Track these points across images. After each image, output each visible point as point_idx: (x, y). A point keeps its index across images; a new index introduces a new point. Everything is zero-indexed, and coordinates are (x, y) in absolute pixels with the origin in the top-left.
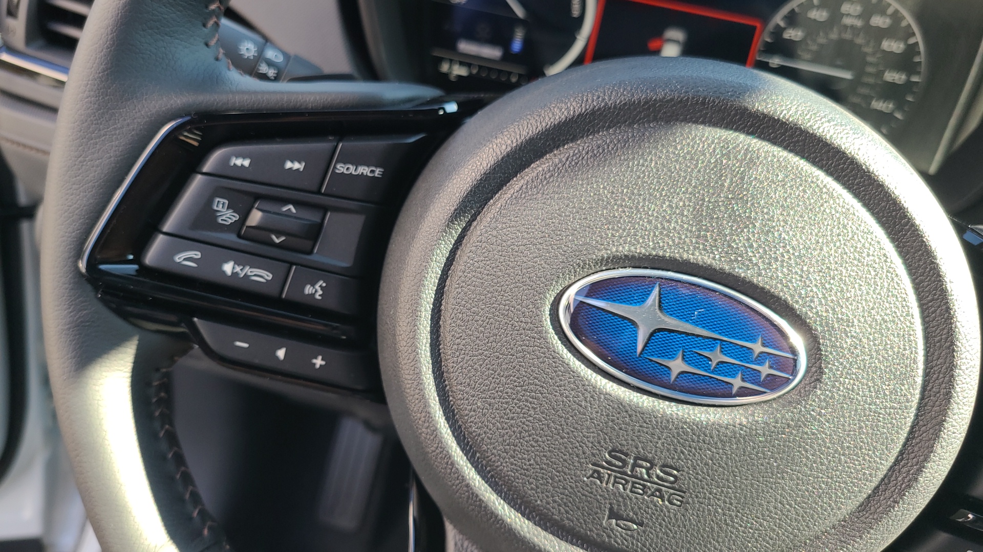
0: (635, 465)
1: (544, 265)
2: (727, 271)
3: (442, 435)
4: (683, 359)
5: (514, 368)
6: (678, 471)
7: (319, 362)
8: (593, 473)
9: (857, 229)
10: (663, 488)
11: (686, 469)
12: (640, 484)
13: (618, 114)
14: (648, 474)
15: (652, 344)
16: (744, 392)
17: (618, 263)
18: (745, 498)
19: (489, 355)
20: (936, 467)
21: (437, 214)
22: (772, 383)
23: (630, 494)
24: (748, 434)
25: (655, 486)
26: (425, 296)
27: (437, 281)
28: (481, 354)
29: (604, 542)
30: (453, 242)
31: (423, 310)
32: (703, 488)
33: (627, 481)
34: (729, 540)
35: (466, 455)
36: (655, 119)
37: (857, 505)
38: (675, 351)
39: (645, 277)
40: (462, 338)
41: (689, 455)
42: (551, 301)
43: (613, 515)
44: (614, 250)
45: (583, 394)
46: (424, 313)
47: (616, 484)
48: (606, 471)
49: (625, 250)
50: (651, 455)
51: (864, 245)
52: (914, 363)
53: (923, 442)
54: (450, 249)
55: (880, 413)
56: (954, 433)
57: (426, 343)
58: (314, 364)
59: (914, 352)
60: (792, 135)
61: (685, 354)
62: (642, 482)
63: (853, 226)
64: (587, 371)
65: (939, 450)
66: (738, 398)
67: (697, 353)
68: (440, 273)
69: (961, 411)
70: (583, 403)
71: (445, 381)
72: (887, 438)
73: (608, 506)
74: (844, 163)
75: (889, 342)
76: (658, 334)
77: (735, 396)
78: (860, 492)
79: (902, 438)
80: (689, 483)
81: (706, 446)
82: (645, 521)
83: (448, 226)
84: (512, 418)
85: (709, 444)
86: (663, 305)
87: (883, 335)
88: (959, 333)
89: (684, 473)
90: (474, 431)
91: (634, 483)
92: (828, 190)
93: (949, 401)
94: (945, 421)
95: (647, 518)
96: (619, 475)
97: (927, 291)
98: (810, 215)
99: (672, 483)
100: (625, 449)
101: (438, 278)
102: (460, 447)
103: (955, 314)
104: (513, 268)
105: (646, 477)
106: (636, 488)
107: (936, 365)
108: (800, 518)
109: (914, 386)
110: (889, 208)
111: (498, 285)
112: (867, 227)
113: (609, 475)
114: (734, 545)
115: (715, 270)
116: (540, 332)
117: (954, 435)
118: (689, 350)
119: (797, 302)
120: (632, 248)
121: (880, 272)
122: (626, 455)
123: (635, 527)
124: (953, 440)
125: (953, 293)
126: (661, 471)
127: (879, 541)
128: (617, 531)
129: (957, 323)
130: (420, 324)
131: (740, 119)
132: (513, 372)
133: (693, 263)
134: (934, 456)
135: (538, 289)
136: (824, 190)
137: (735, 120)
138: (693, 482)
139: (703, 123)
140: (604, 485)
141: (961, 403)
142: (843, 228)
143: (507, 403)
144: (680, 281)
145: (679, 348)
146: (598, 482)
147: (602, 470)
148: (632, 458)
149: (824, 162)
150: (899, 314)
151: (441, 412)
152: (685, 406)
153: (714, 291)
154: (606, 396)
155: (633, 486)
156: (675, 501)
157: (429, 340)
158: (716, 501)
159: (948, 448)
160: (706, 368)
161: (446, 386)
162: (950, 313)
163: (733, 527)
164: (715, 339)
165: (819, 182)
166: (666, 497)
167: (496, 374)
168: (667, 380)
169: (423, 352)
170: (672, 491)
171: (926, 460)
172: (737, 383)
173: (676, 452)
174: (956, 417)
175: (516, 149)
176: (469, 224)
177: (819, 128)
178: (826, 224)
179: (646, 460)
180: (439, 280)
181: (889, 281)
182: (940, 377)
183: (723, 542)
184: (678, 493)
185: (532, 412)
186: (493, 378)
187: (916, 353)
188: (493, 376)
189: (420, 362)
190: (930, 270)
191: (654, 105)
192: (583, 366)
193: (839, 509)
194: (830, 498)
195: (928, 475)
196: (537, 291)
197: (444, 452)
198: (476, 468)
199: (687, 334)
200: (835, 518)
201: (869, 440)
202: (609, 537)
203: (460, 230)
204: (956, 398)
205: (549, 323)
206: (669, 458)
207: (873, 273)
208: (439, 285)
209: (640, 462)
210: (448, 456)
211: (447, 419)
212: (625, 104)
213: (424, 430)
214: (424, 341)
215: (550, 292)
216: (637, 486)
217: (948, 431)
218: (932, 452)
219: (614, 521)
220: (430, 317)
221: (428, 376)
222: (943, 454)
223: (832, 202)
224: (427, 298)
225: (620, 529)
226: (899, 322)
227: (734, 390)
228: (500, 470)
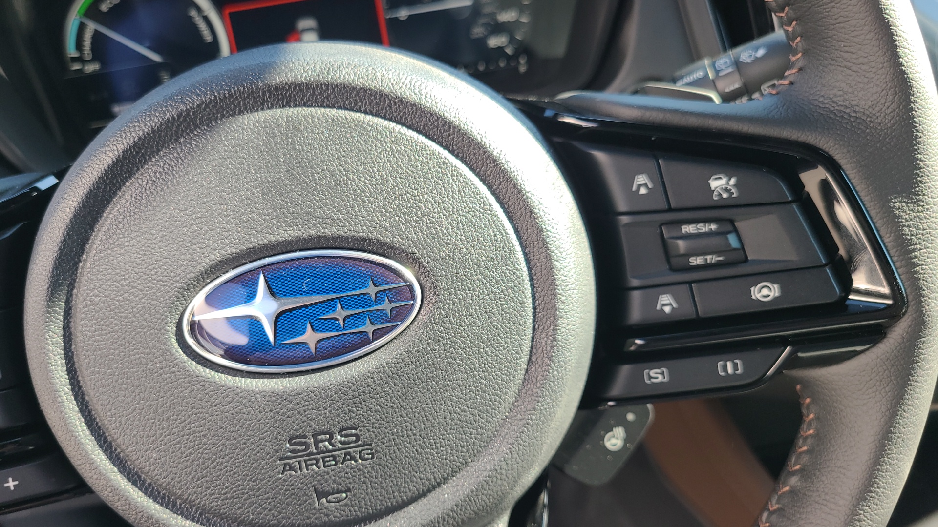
0: (316, 443)
1: (153, 303)
2: (315, 235)
3: (135, 501)
4: (313, 329)
5: (170, 407)
6: (356, 429)
7: (11, 484)
8: (285, 467)
9: (411, 150)
10: (351, 450)
11: (362, 424)
12: (329, 457)
13: (160, 136)
14: (331, 444)
15: (280, 329)
16: (378, 334)
17: (219, 270)
18: (424, 424)
19: (141, 408)
20: (566, 321)
21: (34, 299)
22: (400, 314)
23: (326, 469)
24: (399, 368)
25: (343, 452)
26: (57, 381)
27: (64, 361)
28: (135, 410)
29: (325, 522)
30: (61, 318)
31: (62, 394)
32: (384, 433)
33: (317, 461)
34: (429, 466)
35: (167, 507)
36: (197, 126)
37: (521, 383)
38: (303, 326)
39: (247, 272)
40: (111, 403)
41: (358, 410)
42: (174, 332)
43: (320, 495)
44: (208, 261)
45: (241, 402)
46: (65, 397)
47: (309, 467)
48: (294, 460)
49: (217, 256)
50: (326, 427)
51: (422, 162)
52: (509, 243)
53: (547, 305)
54: (61, 326)
55: (500, 298)
56: (567, 286)
57: (80, 424)
58: (9, 487)
59: (504, 234)
60: (321, 92)
61: (313, 324)
62: (330, 454)
63: (406, 150)
64: (235, 380)
65: (561, 305)
66: (376, 342)
67: (322, 319)
68: (63, 352)
69: (564, 265)
70: (245, 410)
71: (116, 450)
72: (516, 316)
73: (312, 489)
74: (375, 98)
75: (480, 235)
76: (281, 318)
77: (373, 341)
78: (516, 371)
79: (529, 309)
80: (370, 435)
81: (368, 396)
82: (350, 486)
83: (49, 306)
84: (190, 454)
85: (370, 393)
86: (274, 290)
87: (472, 232)
88: (533, 201)
89: (362, 428)
90: (163, 482)
91: (323, 458)
92: (372, 127)
93: (551, 262)
94: (554, 279)
95: (350, 483)
96: (307, 458)
97: (493, 178)
98: (366, 156)
99: (356, 441)
100: (300, 432)
101: (64, 358)
102: (158, 502)
103: (521, 188)
104: (126, 317)
105: (330, 447)
106: (328, 461)
107: (528, 236)
108: (478, 417)
109: (518, 262)
110: (430, 121)
111: (120, 339)
112: (418, 144)
113: (300, 462)
114: (435, 467)
115: (305, 239)
116: (177, 364)
117: (567, 288)
118: (315, 319)
119: (387, 236)
120: (223, 252)
121: (446, 178)
122: (305, 437)
123: (344, 495)
124: (569, 292)
125: (512, 170)
126: (341, 436)
127: (550, 404)
128: (331, 507)
129: (527, 194)
130: (65, 409)
131: (270, 97)
132: (170, 412)
133: (283, 242)
134: (560, 312)
135: (157, 326)
136: (369, 128)
137: (267, 99)
138: (374, 432)
139: (241, 112)
140: (299, 472)
141: (561, 259)
142: (398, 154)
143: (178, 443)
144: (279, 263)
145: (305, 322)
146: (293, 473)
147: (291, 461)
148: (311, 437)
149: (360, 104)
150: (478, 208)
151: (125, 480)
152: (335, 370)
153: (312, 257)
154: (262, 394)
155: (324, 462)
156: (366, 456)
157: (83, 419)
158: (401, 438)
159: (568, 301)
160: (337, 328)
161: (119, 453)
162: (517, 189)
163: (426, 453)
164: (332, 300)
165: (361, 123)
166: (357, 456)
167: (157, 420)
168: (308, 354)
169: (81, 433)
170: (360, 449)
171: (556, 319)
172: (369, 329)
173: (345, 413)
174: (562, 272)
175: (80, 207)
176: (70, 295)
177: (340, 76)
178: (382, 157)
179: (323, 433)
180: (66, 359)
181: (457, 183)
182: (535, 245)
183: (425, 470)
184: (366, 447)
185: (205, 440)
186: (156, 426)
187: (506, 233)
188: (154, 424)
189: (82, 444)
190: (486, 159)
191: (188, 114)
192: (230, 377)
193: (506, 394)
194: (494, 389)
195: (563, 330)
196: (157, 329)
197: (145, 515)
198: (182, 514)
199: (306, 306)
200: (507, 403)
201: (502, 324)
202: (327, 515)
203: (64, 304)
204: (555, 256)
205: (182, 353)
206: (342, 421)
207: (440, 182)
208: (67, 364)
209: (319, 437)
210: (150, 517)
211: (134, 483)
212: (161, 124)
213: (117, 504)
214: (78, 423)
215: (169, 325)
216: (328, 459)
217: (561, 286)
218: (556, 310)
219: (325, 499)
220: (73, 397)
221: (97, 452)
222: (567, 307)
223: (379, 136)
224: (61, 381)
225: (333, 504)
226: (481, 215)
227: (371, 335)
228: (203, 506)
